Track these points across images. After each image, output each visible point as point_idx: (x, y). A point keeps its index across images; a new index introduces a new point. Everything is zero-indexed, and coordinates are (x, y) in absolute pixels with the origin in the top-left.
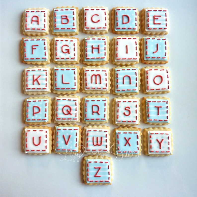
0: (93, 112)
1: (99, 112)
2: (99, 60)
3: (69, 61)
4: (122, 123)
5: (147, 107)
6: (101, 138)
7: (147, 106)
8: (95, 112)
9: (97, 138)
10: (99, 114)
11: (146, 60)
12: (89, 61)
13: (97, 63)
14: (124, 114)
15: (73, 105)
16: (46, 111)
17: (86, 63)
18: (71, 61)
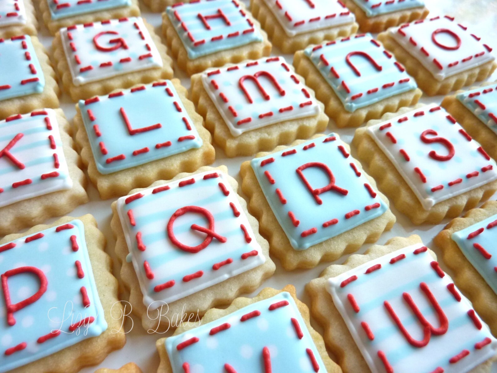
0: (314, 194)
1: (338, 184)
2: (237, 41)
3: (132, 73)
4: (451, 195)
5: (483, 114)
6: (424, 289)
7: (477, 110)
8: (324, 191)
9: (406, 299)
10: (342, 193)
11: (375, 14)
12: (207, 51)
13: (236, 53)
14: (433, 155)
15: (211, 200)
16: (80, 276)
17: (197, 63)
18: (139, 72)
